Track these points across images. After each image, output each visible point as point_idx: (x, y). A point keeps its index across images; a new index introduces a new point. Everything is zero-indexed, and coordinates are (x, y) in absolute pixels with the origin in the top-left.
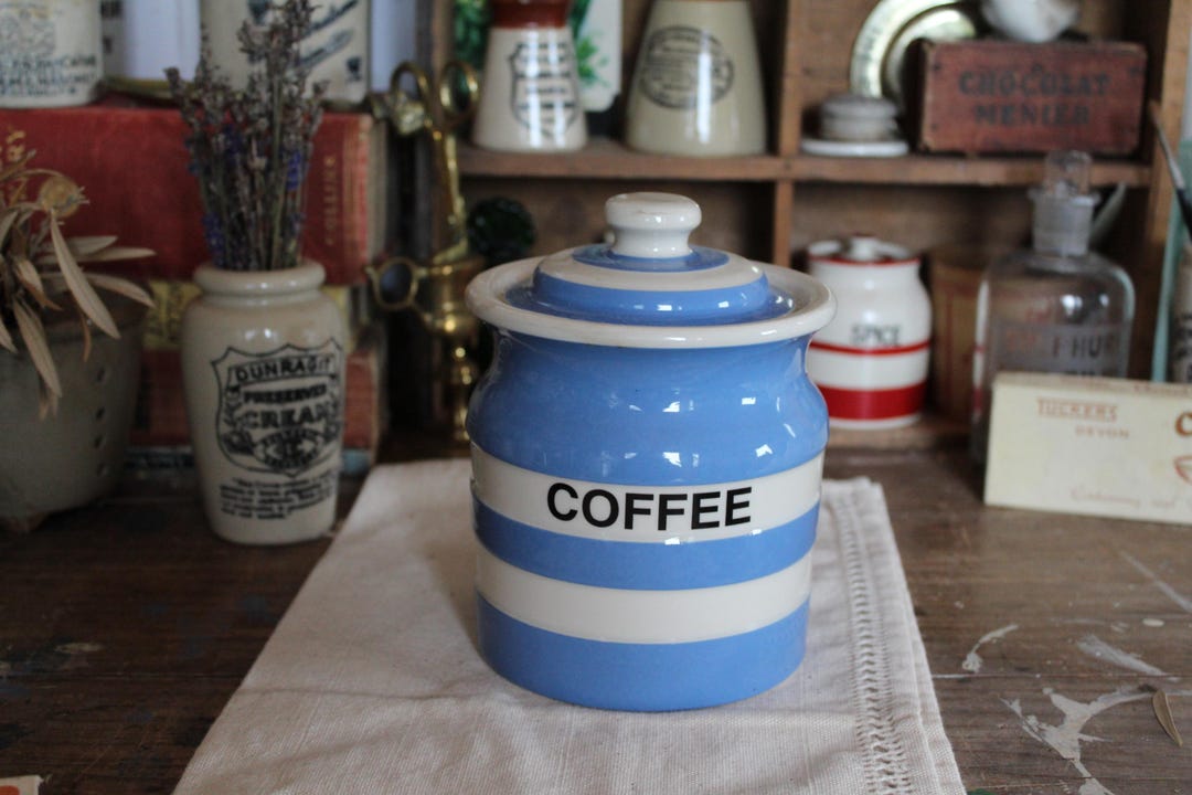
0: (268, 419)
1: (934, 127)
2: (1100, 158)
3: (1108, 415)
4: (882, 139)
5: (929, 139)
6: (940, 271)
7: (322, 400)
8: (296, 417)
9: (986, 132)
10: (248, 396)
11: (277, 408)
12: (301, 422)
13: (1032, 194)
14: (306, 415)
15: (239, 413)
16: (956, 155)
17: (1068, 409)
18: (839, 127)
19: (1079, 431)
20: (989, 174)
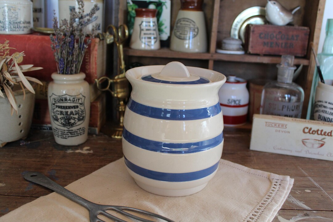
0: (61, 113)
1: (252, 47)
2: (296, 57)
3: (284, 127)
4: (238, 50)
5: (250, 50)
6: (252, 85)
7: (77, 110)
8: (69, 113)
9: (266, 49)
10: (57, 106)
11: (64, 110)
12: (70, 115)
13: (278, 66)
14: (72, 113)
15: (55, 110)
16: (257, 55)
17: (273, 125)
18: (227, 46)
19: (276, 131)
20: (266, 60)
